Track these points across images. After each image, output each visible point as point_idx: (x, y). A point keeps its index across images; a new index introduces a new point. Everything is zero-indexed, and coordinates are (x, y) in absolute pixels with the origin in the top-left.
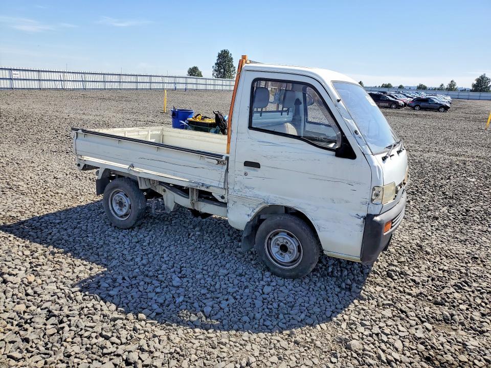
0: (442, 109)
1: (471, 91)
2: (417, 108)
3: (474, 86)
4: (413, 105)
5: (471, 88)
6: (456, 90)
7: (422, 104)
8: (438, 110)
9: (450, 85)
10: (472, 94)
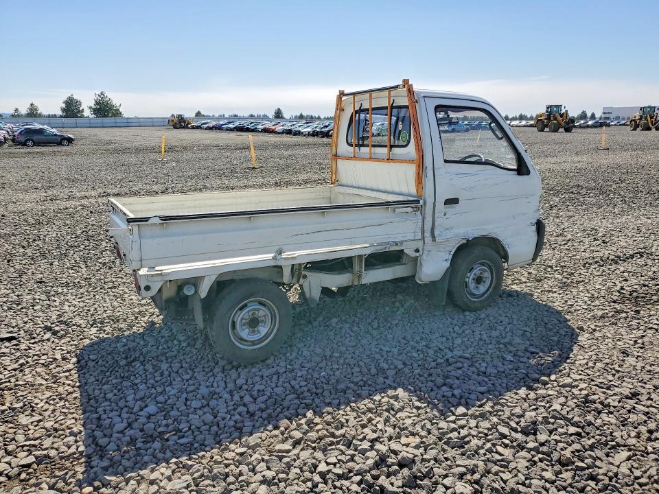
0: (65, 143)
1: (61, 117)
2: (30, 143)
3: (63, 110)
4: (22, 139)
5: (59, 113)
6: (40, 115)
7: (35, 138)
8: (59, 144)
9: (30, 109)
10: (65, 120)
